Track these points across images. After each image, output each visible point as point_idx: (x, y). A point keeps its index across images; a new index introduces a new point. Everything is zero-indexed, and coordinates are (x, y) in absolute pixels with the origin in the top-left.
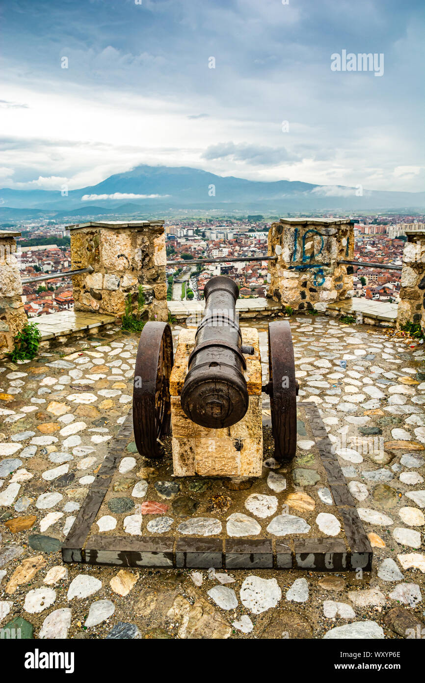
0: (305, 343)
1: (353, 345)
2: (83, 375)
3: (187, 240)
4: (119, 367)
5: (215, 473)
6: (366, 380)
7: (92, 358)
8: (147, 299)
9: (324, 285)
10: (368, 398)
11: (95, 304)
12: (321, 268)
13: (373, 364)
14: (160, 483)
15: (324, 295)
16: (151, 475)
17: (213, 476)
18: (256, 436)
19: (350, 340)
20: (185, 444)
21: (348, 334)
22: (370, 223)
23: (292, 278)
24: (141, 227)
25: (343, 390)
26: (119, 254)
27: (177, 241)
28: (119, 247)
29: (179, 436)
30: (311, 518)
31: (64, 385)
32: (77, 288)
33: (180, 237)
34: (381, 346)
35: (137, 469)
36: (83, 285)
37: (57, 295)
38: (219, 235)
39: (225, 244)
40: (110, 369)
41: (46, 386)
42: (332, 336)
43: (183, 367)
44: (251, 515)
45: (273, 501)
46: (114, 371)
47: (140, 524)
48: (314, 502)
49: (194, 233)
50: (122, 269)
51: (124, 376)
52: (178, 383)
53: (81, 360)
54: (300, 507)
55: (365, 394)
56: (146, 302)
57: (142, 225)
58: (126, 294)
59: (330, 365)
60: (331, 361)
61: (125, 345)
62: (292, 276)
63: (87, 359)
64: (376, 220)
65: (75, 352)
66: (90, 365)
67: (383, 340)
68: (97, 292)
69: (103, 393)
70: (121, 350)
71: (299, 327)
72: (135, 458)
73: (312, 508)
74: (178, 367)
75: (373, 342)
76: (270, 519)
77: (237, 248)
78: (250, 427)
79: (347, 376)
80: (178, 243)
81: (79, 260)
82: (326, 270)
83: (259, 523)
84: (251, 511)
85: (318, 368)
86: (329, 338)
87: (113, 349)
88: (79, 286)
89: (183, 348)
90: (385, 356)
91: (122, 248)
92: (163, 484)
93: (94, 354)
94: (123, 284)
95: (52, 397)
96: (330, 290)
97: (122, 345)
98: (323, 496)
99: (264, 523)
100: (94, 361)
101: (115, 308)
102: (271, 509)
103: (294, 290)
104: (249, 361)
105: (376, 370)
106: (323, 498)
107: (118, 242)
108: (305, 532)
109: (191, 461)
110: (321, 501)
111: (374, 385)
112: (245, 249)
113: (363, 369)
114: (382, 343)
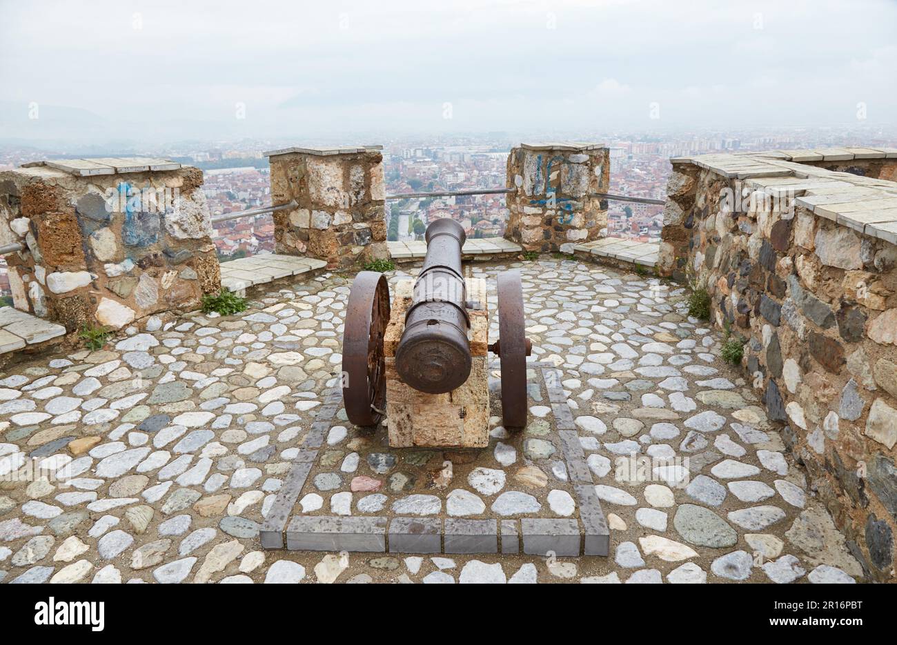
0: (546, 292)
1: (602, 294)
2: (288, 331)
3: (415, 162)
4: (330, 321)
5: (436, 444)
6: (617, 337)
7: (298, 310)
8: (363, 240)
9: (572, 223)
10: (617, 358)
11: (302, 247)
12: (569, 202)
13: (626, 317)
14: (373, 455)
15: (572, 234)
16: (363, 447)
17: (433, 447)
18: (481, 402)
19: (600, 289)
20: (401, 411)
21: (599, 282)
22: (639, 141)
23: (535, 215)
24: (355, 154)
25: (588, 348)
26: (329, 186)
27: (403, 163)
28: (328, 177)
29: (394, 402)
30: (541, 496)
31: (264, 342)
32: (280, 227)
33: (406, 159)
34: (636, 295)
35: (348, 439)
36: (286, 223)
37: (256, 228)
38: (453, 156)
39: (461, 167)
40: (320, 322)
41: (243, 344)
42: (580, 284)
43: (400, 324)
44: (474, 491)
45: (501, 476)
46: (324, 325)
47: (349, 503)
48: (547, 478)
49: (423, 154)
50: (333, 204)
51: (336, 332)
52: (393, 343)
53: (285, 313)
54: (530, 483)
55: (614, 353)
56: (362, 244)
57: (356, 152)
58: (337, 234)
59: (575, 319)
60: (575, 313)
61: (337, 294)
62: (534, 212)
63: (292, 311)
64: (646, 136)
65: (278, 303)
66: (296, 319)
67: (640, 289)
68: (303, 231)
69: (310, 351)
70: (333, 300)
71: (541, 272)
72: (346, 427)
73: (543, 484)
74: (394, 324)
75: (627, 291)
76: (495, 496)
77: (476, 172)
78: (474, 392)
79: (595, 331)
80: (404, 166)
81: (281, 193)
82: (574, 205)
83: (484, 501)
84: (475, 487)
85: (561, 321)
86: (576, 285)
87: (323, 299)
88: (281, 224)
89: (400, 302)
90: (640, 308)
91: (333, 179)
92: (377, 456)
93: (300, 305)
94: (335, 223)
95: (249, 356)
96: (580, 229)
97: (334, 294)
98: (557, 470)
99: (489, 500)
100: (300, 313)
101: (325, 250)
102: (497, 485)
103: (536, 229)
104: (474, 317)
105: (629, 325)
106: (556, 473)
107: (327, 172)
108: (534, 511)
109: (408, 429)
110: (554, 476)
111: (625, 342)
112: (485, 173)
113: (613, 323)
114: (638, 292)
